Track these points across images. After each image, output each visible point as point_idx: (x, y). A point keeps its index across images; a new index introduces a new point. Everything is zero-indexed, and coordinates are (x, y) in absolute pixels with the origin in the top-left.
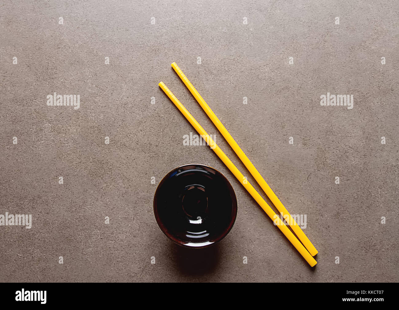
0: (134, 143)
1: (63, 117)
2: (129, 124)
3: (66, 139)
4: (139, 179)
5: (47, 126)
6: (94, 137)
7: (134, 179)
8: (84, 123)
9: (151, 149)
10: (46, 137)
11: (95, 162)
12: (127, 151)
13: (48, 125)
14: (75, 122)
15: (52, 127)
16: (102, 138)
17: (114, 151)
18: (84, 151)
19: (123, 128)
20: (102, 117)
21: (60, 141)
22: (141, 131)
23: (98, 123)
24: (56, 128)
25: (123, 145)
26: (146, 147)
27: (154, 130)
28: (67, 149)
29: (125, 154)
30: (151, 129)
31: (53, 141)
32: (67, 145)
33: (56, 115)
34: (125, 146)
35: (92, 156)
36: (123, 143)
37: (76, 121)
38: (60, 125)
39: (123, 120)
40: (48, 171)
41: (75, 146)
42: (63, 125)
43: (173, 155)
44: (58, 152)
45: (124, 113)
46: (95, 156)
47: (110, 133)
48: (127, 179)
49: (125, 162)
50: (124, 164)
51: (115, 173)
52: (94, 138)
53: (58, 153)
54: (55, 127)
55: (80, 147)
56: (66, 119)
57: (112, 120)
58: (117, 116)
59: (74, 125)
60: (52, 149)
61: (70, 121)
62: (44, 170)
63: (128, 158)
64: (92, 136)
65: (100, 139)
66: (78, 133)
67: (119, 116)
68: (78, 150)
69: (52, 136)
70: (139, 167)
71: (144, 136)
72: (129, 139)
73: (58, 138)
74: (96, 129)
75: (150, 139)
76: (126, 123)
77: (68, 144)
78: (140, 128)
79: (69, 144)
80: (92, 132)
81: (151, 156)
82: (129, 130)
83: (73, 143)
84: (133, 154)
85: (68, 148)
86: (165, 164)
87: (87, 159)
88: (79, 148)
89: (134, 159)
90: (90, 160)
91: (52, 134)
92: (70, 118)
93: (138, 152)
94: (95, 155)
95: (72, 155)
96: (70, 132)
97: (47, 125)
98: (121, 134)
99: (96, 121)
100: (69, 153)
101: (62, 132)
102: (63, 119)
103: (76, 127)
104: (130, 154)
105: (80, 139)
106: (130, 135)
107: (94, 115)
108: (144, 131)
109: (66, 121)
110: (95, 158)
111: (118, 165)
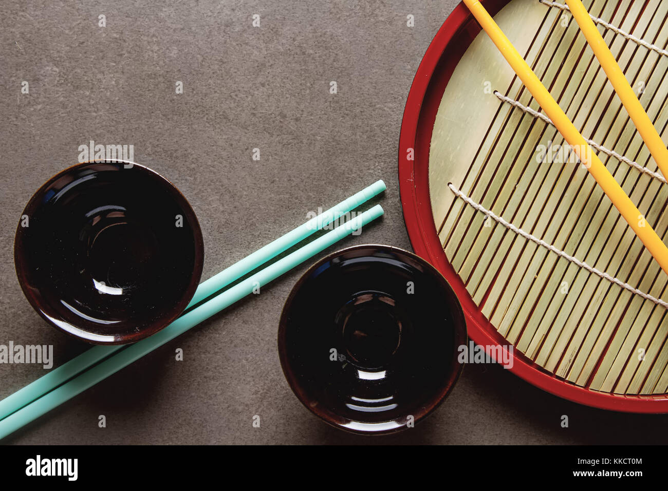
0: (246, 111)
1: (85, 53)
2: (236, 71)
3: (92, 102)
4: (256, 194)
5: (51, 72)
6: (157, 97)
7: (245, 193)
8: (133, 67)
9: (285, 126)
10: (48, 96)
11: (156, 153)
12: (230, 130)
13: (52, 68)
14: (114, 64)
15: (62, 74)
16: (173, 100)
17: (200, 131)
18: (133, 130)
19: (223, 79)
20: (174, 52)
21: (80, 105)
22: (263, 85)
23: (166, 67)
24: (70, 77)
25: (222, 117)
26: (274, 122)
27: (292, 84)
28: (94, 124)
29: (226, 137)
30: (284, 82)
31: (64, 106)
32: (95, 114)
33: (71, 47)
34: (225, 118)
35: (150, 140)
36: (221, 113)
37: (115, 62)
38: (79, 71)
39: (221, 61)
40: (50, 173)
41: (113, 117)
42: (86, 70)
43: (334, 140)
44: (74, 131)
45: (225, 45)
46: (158, 140)
47: (193, 89)
48: (230, 192)
49: (224, 154)
50: (222, 158)
51: (203, 179)
52: (156, 100)
53: (75, 133)
54: (68, 73)
55: (125, 120)
56: (93, 57)
57: (197, 59)
58: (208, 51)
59: (110, 71)
60: (60, 124)
61: (101, 61)
62: (42, 170)
63: (232, 145)
64: (151, 95)
65: (169, 102)
66: (121, 89)
67: (213, 52)
68: (121, 127)
69: (60, 93)
70: (257, 166)
71: (269, 96)
72: (234, 103)
73: (76, 98)
74: (161, 79)
75: (281, 104)
76: (228, 67)
77: (96, 112)
78: (260, 79)
79: (101, 113)
80: (153, 86)
81: (285, 141)
82: (235, 84)
83: (108, 110)
84: (244, 139)
85: (97, 121)
86: (315, 162)
87: (141, 146)
88: (122, 122)
89: (246, 149)
90: (146, 149)
91: (61, 89)
92: (101, 54)
93: (255, 133)
94: (157, 138)
95: (106, 137)
96: (103, 87)
97: (50, 68)
98: (218, 91)
99: (161, 63)
100: (98, 132)
101: (84, 86)
102: (86, 57)
103: (117, 75)
104: (237, 137)
105: (125, 102)
106: (236, 95)
107: (156, 48)
108: (268, 87)
109: (92, 62)
110: (157, 145)
111: (210, 161)
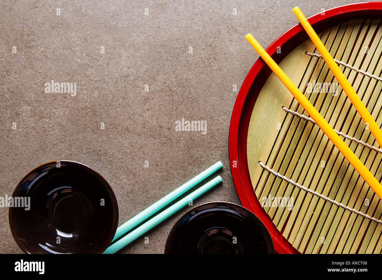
0: (139, 126)
1: (45, 97)
2: (132, 102)
3: (51, 125)
4: (148, 173)
5: (26, 110)
6: (88, 120)
7: (141, 173)
8: (73, 104)
9: (162, 133)
10: (25, 123)
11: (89, 153)
12: (131, 137)
13: (26, 108)
14: (62, 103)
15: (32, 110)
16: (97, 121)
17: (114, 138)
18: (75, 140)
19: (125, 108)
20: (96, 94)
21: (43, 128)
22: (148, 110)
23: (92, 103)
24: (37, 112)
25: (126, 130)
26: (156, 131)
27: (165, 108)
28: (53, 138)
29: (129, 141)
30: (160, 108)
31: (34, 129)
32: (52, 132)
33: (37, 95)
34: (127, 130)
35: (85, 146)
36: (125, 128)
37: (62, 102)
38: (42, 108)
39: (123, 97)
40: (28, 168)
41: (63, 133)
42: (46, 107)
43: (191, 139)
44: (41, 143)
45: (125, 88)
46: (89, 145)
47: (108, 115)
48: (132, 173)
49: (128, 151)
50: (127, 154)
51: (116, 166)
52: (87, 122)
53: (41, 144)
54: (36, 110)
55: (70, 135)
56: (50, 99)
57: (110, 97)
58: (116, 92)
59: (60, 107)
60: (32, 139)
61: (55, 102)
62: (24, 167)
63: (132, 146)
64: (84, 119)
65: (95, 123)
66: (67, 117)
67: (119, 93)
68: (68, 139)
69: (32, 122)
70: (147, 157)
71: (152, 116)
72: (132, 121)
73: (41, 124)
74: (89, 110)
75: (160, 120)
76: (128, 101)
77: (53, 131)
78: (147, 107)
79: (56, 131)
80: (85, 114)
81: (163, 142)
82: (132, 110)
83: (60, 130)
84: (139, 141)
85: (54, 136)
86: (180, 153)
87: (80, 149)
88: (68, 136)
89: (141, 148)
90: (83, 151)
91: (32, 119)
92: (54, 98)
93: (145, 138)
94: (89, 144)
95: (59, 145)
96: (56, 116)
97: (25, 107)
98: (123, 115)
99: (89, 101)
100: (55, 142)
101: (45, 117)
102: (46, 100)
103: (63, 109)
104: (135, 141)
105: (69, 124)
106: (133, 117)
107: (85, 92)
108: (151, 111)
109: (49, 102)
110: (89, 148)
111: (120, 155)
